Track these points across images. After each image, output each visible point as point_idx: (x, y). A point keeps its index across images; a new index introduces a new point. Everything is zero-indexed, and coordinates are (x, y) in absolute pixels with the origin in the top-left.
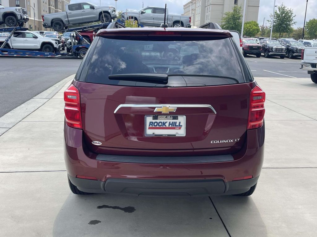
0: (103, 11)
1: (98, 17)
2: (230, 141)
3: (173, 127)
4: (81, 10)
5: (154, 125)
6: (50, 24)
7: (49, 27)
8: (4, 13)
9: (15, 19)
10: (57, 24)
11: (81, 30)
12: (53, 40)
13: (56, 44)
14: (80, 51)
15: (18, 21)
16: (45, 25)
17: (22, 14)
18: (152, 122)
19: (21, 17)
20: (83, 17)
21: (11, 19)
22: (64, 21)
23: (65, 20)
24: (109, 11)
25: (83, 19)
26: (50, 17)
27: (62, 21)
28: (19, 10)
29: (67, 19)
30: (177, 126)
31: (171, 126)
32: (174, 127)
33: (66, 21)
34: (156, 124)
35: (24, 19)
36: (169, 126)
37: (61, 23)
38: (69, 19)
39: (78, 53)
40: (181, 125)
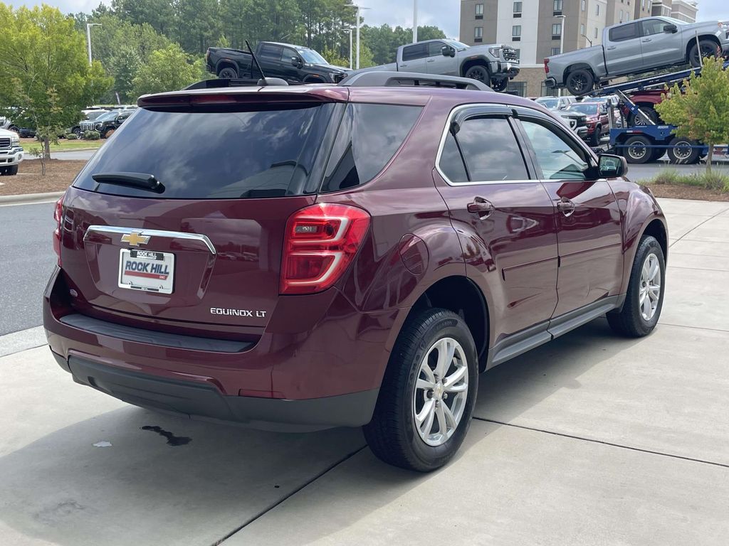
0: (699, 37)
1: (685, 53)
2: (247, 313)
3: (156, 273)
4: (641, 38)
5: (132, 268)
6: (560, 80)
7: (559, 86)
8: (465, 59)
9: (486, 73)
10: (578, 77)
11: (636, 89)
12: (565, 117)
13: (572, 126)
14: (627, 142)
15: (492, 77)
16: (551, 81)
17: (501, 59)
18: (130, 262)
19: (499, 66)
20: (646, 55)
21: (478, 72)
22: (596, 71)
23: (597, 66)
24: (718, 34)
25: (643, 60)
26: (563, 60)
27: (590, 70)
28: (497, 50)
29: (603, 64)
30: (162, 273)
31: (154, 271)
32: (158, 274)
33: (600, 69)
34: (134, 266)
35: (505, 70)
36: (151, 271)
37: (588, 74)
38: (609, 63)
39: (622, 148)
40: (167, 271)
